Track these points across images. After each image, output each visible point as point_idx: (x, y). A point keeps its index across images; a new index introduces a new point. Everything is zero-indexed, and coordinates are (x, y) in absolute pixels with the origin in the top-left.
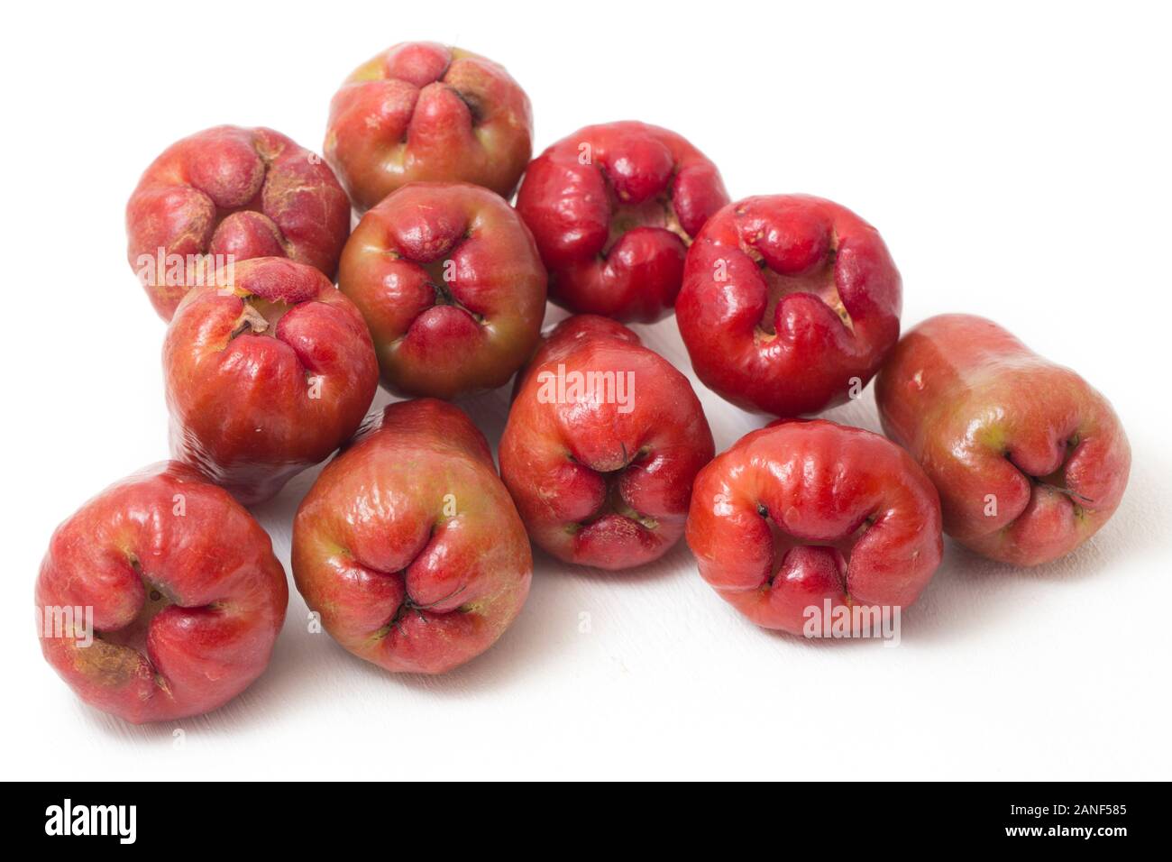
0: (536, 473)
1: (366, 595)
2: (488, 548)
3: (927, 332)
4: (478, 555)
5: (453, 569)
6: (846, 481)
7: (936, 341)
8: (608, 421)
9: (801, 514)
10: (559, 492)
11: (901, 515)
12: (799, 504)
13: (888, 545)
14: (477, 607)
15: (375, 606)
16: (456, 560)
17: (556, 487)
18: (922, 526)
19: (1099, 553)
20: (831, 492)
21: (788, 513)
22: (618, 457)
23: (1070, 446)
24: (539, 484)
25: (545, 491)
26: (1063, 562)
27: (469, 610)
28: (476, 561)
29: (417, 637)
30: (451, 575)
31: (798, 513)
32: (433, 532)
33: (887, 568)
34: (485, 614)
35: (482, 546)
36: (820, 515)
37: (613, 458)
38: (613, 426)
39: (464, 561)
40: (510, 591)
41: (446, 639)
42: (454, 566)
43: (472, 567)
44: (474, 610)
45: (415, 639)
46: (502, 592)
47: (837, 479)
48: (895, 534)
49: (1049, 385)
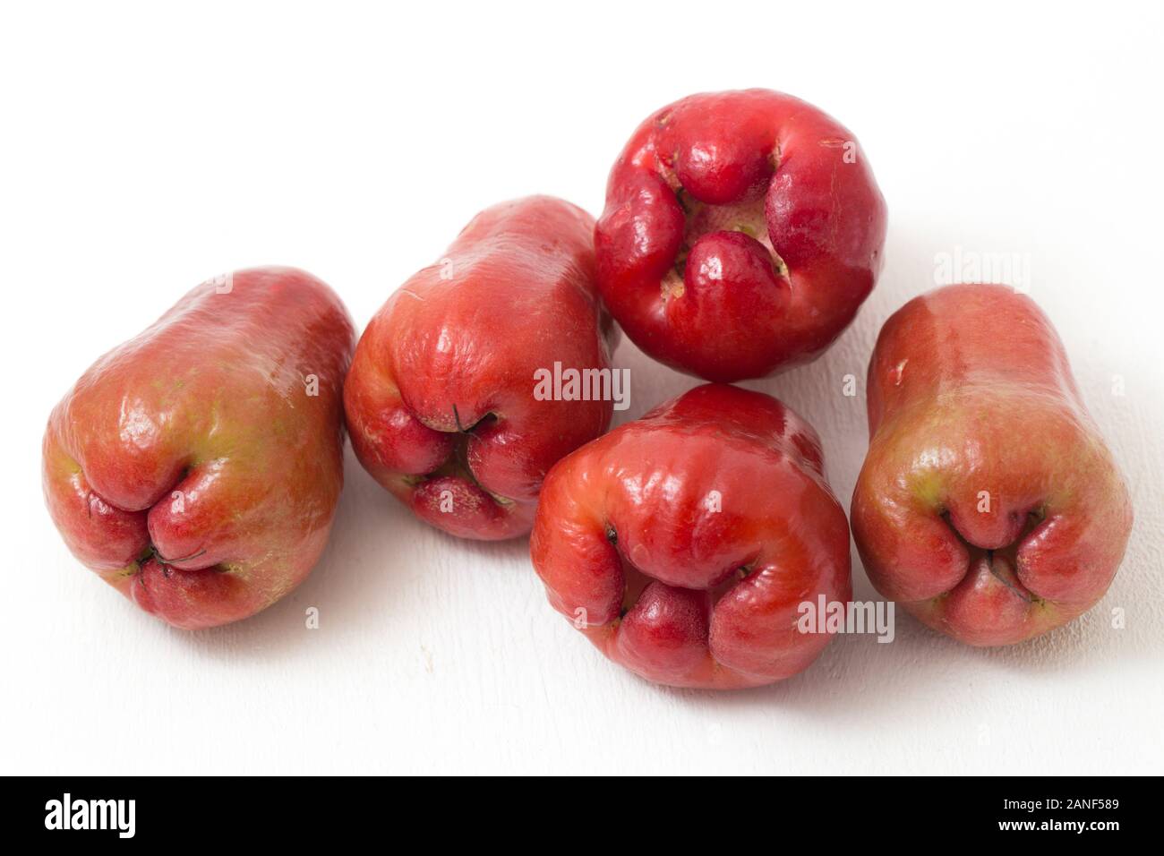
0: (363, 408)
1: (96, 531)
2: (246, 508)
3: (934, 308)
4: (231, 515)
5: (192, 528)
6: (710, 524)
7: (938, 324)
8: (443, 374)
9: (651, 554)
10: (384, 438)
11: (780, 573)
12: (649, 541)
13: (757, 610)
14: (235, 569)
15: (106, 546)
16: (199, 517)
17: (381, 432)
18: (807, 591)
19: (1080, 641)
20: (691, 534)
21: (635, 550)
22: (449, 421)
23: (1031, 520)
24: (366, 423)
25: (370, 433)
26: (1030, 645)
27: (226, 570)
28: (225, 522)
29: (156, 590)
30: (189, 534)
31: (647, 553)
32: (184, 474)
33: (754, 637)
34: (246, 578)
35: (237, 505)
36: (674, 560)
37: (443, 420)
38: (447, 383)
39: (210, 519)
40: (277, 558)
41: (188, 601)
42: (194, 525)
43: (218, 529)
44: (232, 571)
45: (155, 593)
46: (266, 559)
47: (701, 521)
48: (768, 598)
49: (1019, 438)
